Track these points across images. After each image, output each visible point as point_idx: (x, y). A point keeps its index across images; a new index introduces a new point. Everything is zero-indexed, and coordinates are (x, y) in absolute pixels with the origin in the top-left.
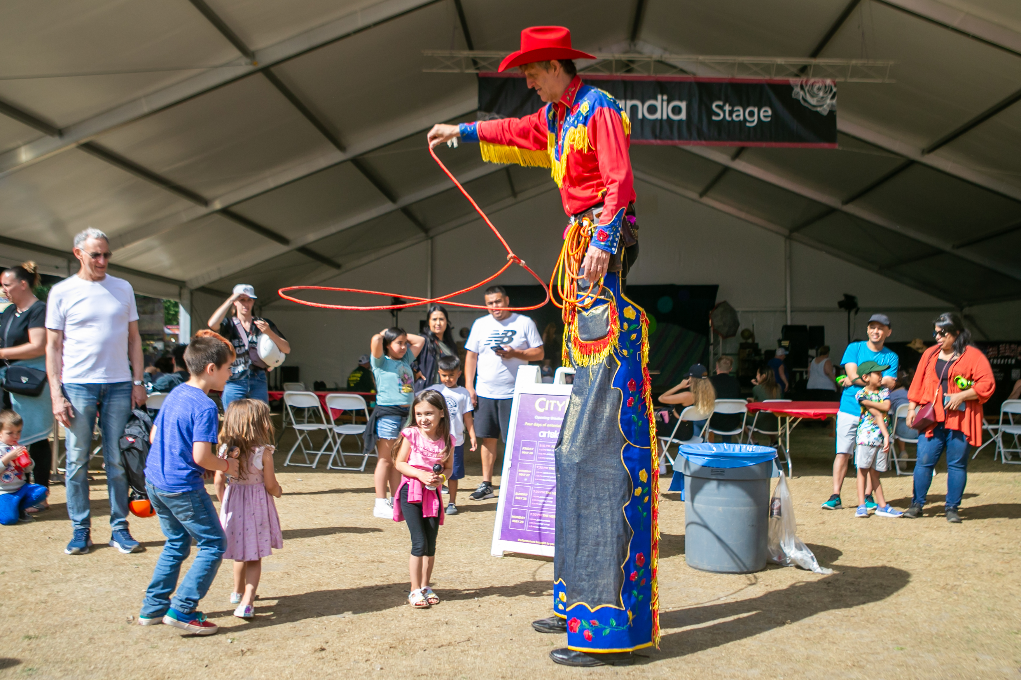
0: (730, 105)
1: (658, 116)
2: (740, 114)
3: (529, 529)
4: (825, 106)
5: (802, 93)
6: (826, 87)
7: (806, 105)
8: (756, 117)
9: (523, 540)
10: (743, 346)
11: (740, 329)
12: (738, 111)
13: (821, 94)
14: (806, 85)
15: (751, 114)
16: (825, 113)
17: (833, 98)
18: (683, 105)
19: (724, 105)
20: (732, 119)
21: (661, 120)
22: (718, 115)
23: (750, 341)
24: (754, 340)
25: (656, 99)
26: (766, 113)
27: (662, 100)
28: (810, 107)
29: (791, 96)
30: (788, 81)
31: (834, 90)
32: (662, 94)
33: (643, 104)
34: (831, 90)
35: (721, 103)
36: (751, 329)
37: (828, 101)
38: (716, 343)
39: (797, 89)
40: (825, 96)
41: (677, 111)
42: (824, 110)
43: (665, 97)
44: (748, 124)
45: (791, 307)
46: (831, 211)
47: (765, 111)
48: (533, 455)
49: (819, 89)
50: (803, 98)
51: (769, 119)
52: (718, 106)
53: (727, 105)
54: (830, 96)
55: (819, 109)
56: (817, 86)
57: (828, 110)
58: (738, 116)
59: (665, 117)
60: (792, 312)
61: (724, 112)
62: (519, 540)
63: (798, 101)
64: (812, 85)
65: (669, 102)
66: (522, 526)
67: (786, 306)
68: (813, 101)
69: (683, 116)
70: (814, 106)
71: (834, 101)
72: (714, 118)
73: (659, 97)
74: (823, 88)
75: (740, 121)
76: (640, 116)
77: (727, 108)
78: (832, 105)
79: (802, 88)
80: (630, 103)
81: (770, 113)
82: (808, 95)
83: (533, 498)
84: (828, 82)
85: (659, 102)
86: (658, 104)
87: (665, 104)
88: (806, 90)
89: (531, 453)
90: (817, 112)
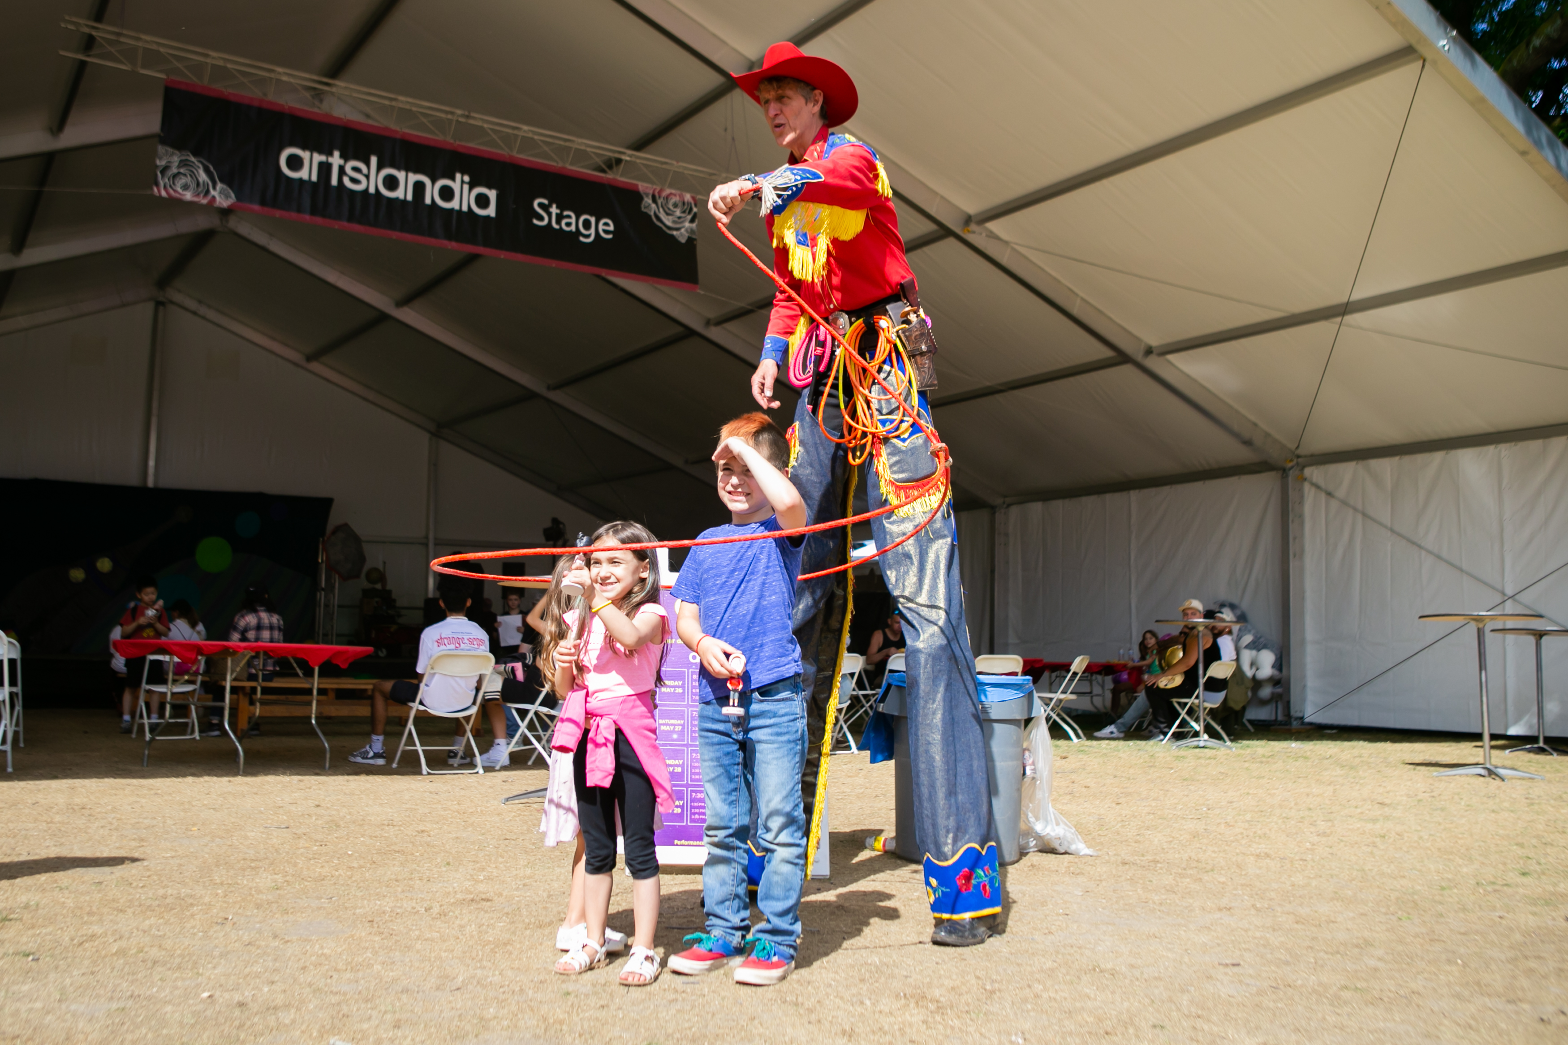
0: (557, 207)
1: (454, 204)
2: (571, 222)
3: (692, 821)
4: (683, 230)
5: (654, 206)
6: (684, 204)
7: (659, 224)
8: (592, 231)
9: (683, 842)
10: (367, 594)
11: (366, 568)
12: (569, 217)
13: (678, 213)
14: (660, 197)
15: (587, 224)
16: (683, 240)
17: (692, 221)
18: (492, 194)
19: (550, 205)
20: (561, 228)
21: (460, 212)
22: (541, 218)
23: (378, 586)
24: (384, 584)
25: (453, 179)
26: (605, 227)
27: (463, 182)
28: (664, 228)
29: (640, 207)
30: (637, 185)
31: (695, 210)
32: (463, 174)
33: (433, 182)
34: (691, 209)
35: (546, 202)
36: (381, 568)
37: (687, 224)
38: (330, 587)
39: (648, 200)
40: (683, 215)
41: (482, 201)
42: (682, 234)
43: (467, 178)
44: (582, 239)
45: (435, 539)
46: (531, 395)
47: (606, 224)
48: (683, 693)
49: (675, 205)
50: (655, 213)
51: (610, 236)
52: (541, 205)
53: (554, 206)
54: (689, 217)
55: (675, 233)
56: (674, 200)
57: (687, 235)
58: (568, 224)
59: (465, 208)
60: (436, 544)
61: (550, 215)
62: (676, 842)
63: (650, 216)
64: (667, 198)
65: (472, 186)
66: (680, 817)
67: (427, 537)
68: (668, 221)
69: (491, 211)
70: (669, 228)
71: (694, 225)
72: (535, 222)
73: (458, 176)
74: (680, 204)
75: (571, 232)
76: (428, 201)
77: (554, 210)
78: (692, 231)
79: (654, 200)
80: (413, 178)
81: (611, 228)
82: (661, 210)
83: (692, 767)
84: (688, 197)
85: (458, 183)
86: (456, 186)
87: (466, 187)
88: (659, 202)
89: (680, 690)
90: (672, 236)
